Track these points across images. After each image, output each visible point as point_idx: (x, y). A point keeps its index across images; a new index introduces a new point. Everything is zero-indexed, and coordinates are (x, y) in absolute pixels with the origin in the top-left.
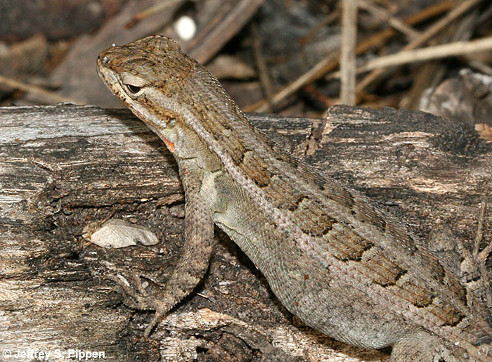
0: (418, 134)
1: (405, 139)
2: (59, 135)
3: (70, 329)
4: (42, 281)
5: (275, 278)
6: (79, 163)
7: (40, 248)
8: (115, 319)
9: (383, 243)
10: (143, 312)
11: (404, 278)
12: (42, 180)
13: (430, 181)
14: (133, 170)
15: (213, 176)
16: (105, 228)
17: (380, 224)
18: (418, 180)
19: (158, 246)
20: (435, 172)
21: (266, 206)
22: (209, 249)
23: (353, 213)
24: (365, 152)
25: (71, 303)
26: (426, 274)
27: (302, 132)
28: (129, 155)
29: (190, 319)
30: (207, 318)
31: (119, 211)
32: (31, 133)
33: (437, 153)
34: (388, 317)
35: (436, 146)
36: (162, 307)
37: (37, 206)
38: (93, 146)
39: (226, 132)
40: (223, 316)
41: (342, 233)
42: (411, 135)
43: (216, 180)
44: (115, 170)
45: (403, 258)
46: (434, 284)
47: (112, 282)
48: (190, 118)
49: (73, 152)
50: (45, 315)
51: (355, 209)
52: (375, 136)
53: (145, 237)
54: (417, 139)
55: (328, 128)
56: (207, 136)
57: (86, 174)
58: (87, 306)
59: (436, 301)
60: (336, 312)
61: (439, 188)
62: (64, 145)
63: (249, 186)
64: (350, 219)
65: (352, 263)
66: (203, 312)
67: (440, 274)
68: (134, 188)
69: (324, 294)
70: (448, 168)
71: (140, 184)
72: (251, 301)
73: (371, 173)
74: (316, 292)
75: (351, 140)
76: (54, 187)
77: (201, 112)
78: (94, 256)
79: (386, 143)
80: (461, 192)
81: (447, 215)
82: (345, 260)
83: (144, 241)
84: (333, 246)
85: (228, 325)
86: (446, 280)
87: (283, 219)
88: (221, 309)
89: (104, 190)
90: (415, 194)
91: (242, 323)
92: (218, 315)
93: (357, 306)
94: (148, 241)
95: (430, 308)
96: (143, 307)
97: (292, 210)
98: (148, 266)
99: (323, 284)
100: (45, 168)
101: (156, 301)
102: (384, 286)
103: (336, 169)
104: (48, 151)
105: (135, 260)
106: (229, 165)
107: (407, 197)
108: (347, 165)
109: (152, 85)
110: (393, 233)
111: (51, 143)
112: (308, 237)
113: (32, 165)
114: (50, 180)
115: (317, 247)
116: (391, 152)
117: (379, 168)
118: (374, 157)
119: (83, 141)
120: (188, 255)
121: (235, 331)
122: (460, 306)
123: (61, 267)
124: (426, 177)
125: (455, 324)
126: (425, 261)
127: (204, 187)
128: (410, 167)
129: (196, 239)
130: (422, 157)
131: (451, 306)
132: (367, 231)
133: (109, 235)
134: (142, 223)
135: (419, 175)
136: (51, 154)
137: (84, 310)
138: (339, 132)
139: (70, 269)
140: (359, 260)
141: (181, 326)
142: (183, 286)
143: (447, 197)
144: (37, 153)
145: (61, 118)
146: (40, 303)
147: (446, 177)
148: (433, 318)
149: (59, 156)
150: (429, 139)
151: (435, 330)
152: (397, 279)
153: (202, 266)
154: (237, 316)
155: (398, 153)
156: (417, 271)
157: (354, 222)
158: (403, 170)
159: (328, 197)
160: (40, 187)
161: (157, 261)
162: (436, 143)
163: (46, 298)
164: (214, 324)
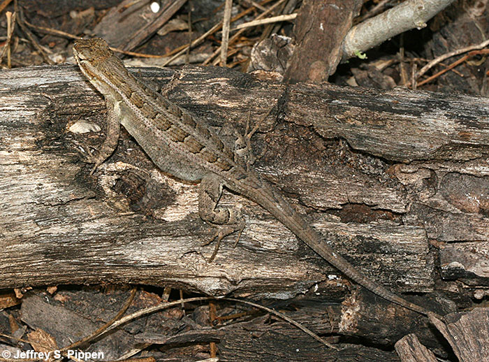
0: (222, 79)
1: (216, 81)
2: (56, 81)
3: (54, 173)
4: (42, 151)
5: (146, 149)
6: (63, 95)
7: (42, 135)
8: (75, 168)
9: (194, 134)
10: (89, 164)
11: (204, 149)
12: (46, 103)
13: (226, 101)
14: (88, 98)
15: (118, 103)
16: (76, 124)
17: (194, 125)
18: (220, 101)
19: (100, 132)
20: (229, 97)
21: (141, 117)
22: (118, 136)
23: (181, 120)
24: (197, 88)
25: (55, 162)
26: (214, 147)
27: (169, 78)
28: (86, 91)
29: (112, 167)
30: (121, 166)
31: (84, 116)
32: (43, 81)
33: (231, 88)
34: (197, 167)
35: (231, 84)
36: (98, 162)
37: (41, 116)
38: (70, 87)
39: (122, 84)
40: (128, 165)
41: (175, 129)
42: (219, 79)
43: (120, 104)
44: (80, 98)
45: (203, 140)
46: (218, 152)
47: (75, 151)
48: (103, 78)
49: (61, 90)
50: (42, 167)
51: (182, 118)
52: (202, 80)
53: (94, 128)
54: (222, 81)
55: (182, 76)
56: (114, 86)
57: (66, 100)
58: (62, 163)
59: (219, 160)
60: (173, 164)
61: (230, 105)
62: (57, 87)
63: (134, 108)
64: (179, 123)
65: (180, 143)
66: (119, 163)
67: (221, 147)
68: (89, 106)
69: (168, 157)
70: (236, 95)
71: (91, 105)
72: (141, 158)
73: (199, 98)
74: (164, 156)
75: (190, 82)
76: (52, 106)
77: (109, 76)
78: (70, 137)
79: (207, 83)
80: (240, 106)
81: (234, 117)
82: (176, 142)
83: (94, 130)
84: (171, 135)
85: (130, 169)
86: (224, 150)
87: (149, 123)
88: (127, 162)
89: (75, 107)
90: (218, 107)
91: (137, 168)
92: (125, 164)
93: (182, 162)
94: (96, 129)
95: (216, 163)
96: (90, 161)
97: (153, 119)
98: (93, 142)
99: (167, 152)
100: (47, 98)
101: (96, 159)
102: (195, 153)
103: (183, 95)
104: (50, 89)
105: (88, 139)
106: (125, 98)
107: (215, 109)
108: (188, 94)
109: (87, 59)
110: (200, 129)
111: (51, 85)
112: (160, 131)
113: (42, 96)
114: (49, 103)
115: (164, 136)
116: (209, 88)
117: (203, 95)
118: (201, 90)
119: (66, 84)
120: (108, 139)
121: (134, 171)
122: (231, 162)
123: (52, 144)
124: (225, 99)
125: (228, 170)
126: (214, 142)
127: (115, 108)
128: (217, 95)
129: (112, 131)
130: (224, 90)
131: (226, 162)
132: (186, 128)
133: (78, 128)
134: (94, 121)
135: (222, 98)
136: (51, 91)
137: (61, 165)
138: (185, 79)
139: (56, 145)
140: (183, 142)
141: (109, 169)
142: (107, 152)
143: (234, 109)
144: (44, 90)
145: (59, 72)
146: (40, 162)
147: (234, 99)
148: (217, 168)
149: (54, 92)
150: (227, 81)
151: (219, 173)
152: (200, 150)
153: (115, 143)
154: (135, 165)
155: (212, 88)
156: (210, 146)
157: (181, 124)
158: (214, 95)
159: (169, 113)
160: (44, 107)
161: (98, 140)
162: (230, 83)
163: (43, 159)
164: (124, 169)
